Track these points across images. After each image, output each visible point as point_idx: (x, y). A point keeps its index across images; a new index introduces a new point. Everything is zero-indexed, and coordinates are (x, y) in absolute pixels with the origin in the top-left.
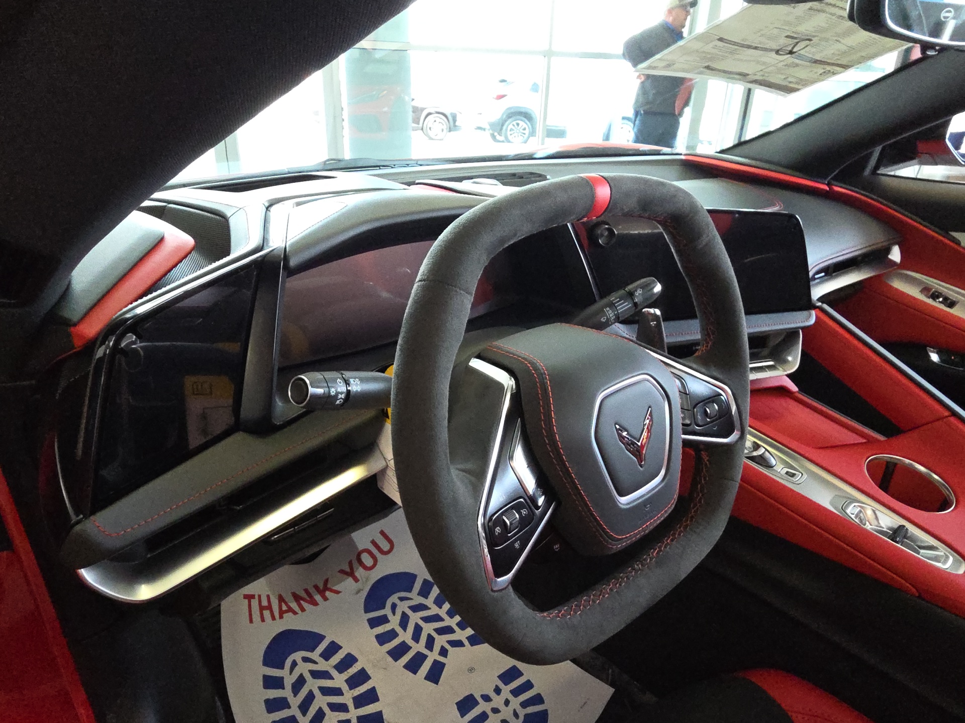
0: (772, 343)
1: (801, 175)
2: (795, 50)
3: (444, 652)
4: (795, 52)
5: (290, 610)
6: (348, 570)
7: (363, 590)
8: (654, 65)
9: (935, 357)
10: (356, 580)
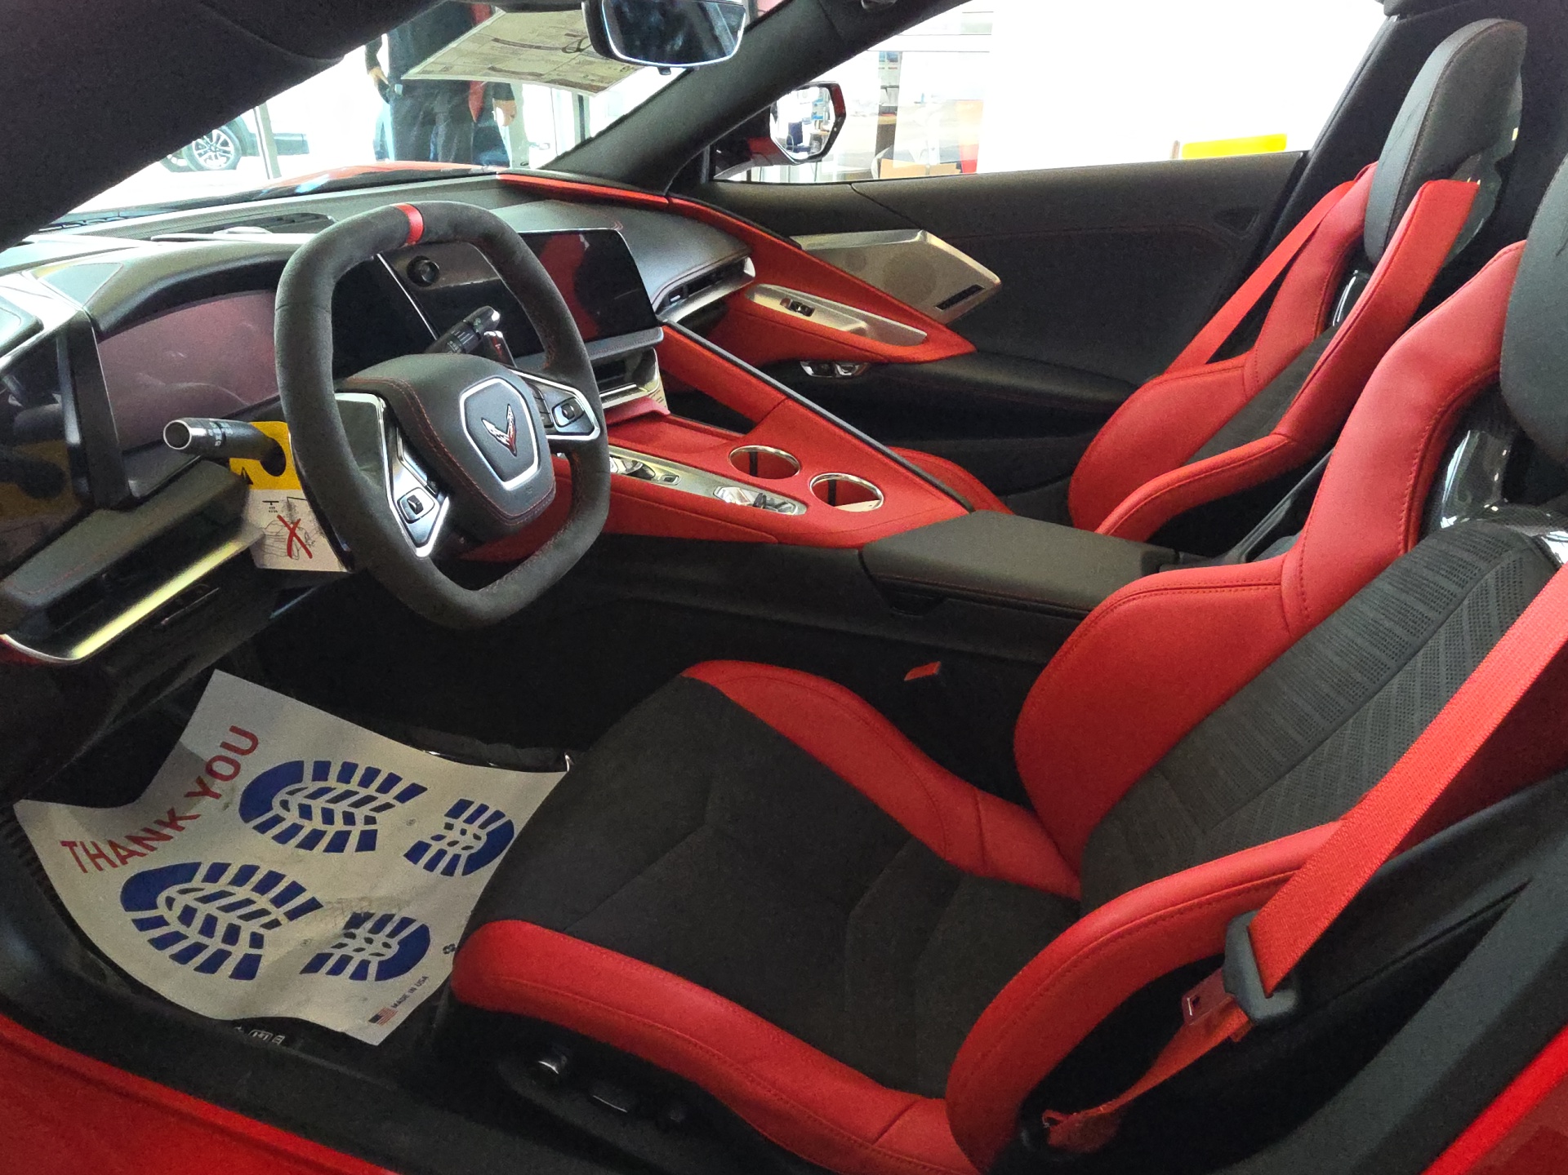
0: (632, 366)
1: (638, 189)
2: (582, 47)
3: (370, 820)
4: (583, 50)
5: (132, 853)
6: (198, 789)
7: (231, 803)
8: (428, 69)
9: (809, 370)
10: (217, 796)
